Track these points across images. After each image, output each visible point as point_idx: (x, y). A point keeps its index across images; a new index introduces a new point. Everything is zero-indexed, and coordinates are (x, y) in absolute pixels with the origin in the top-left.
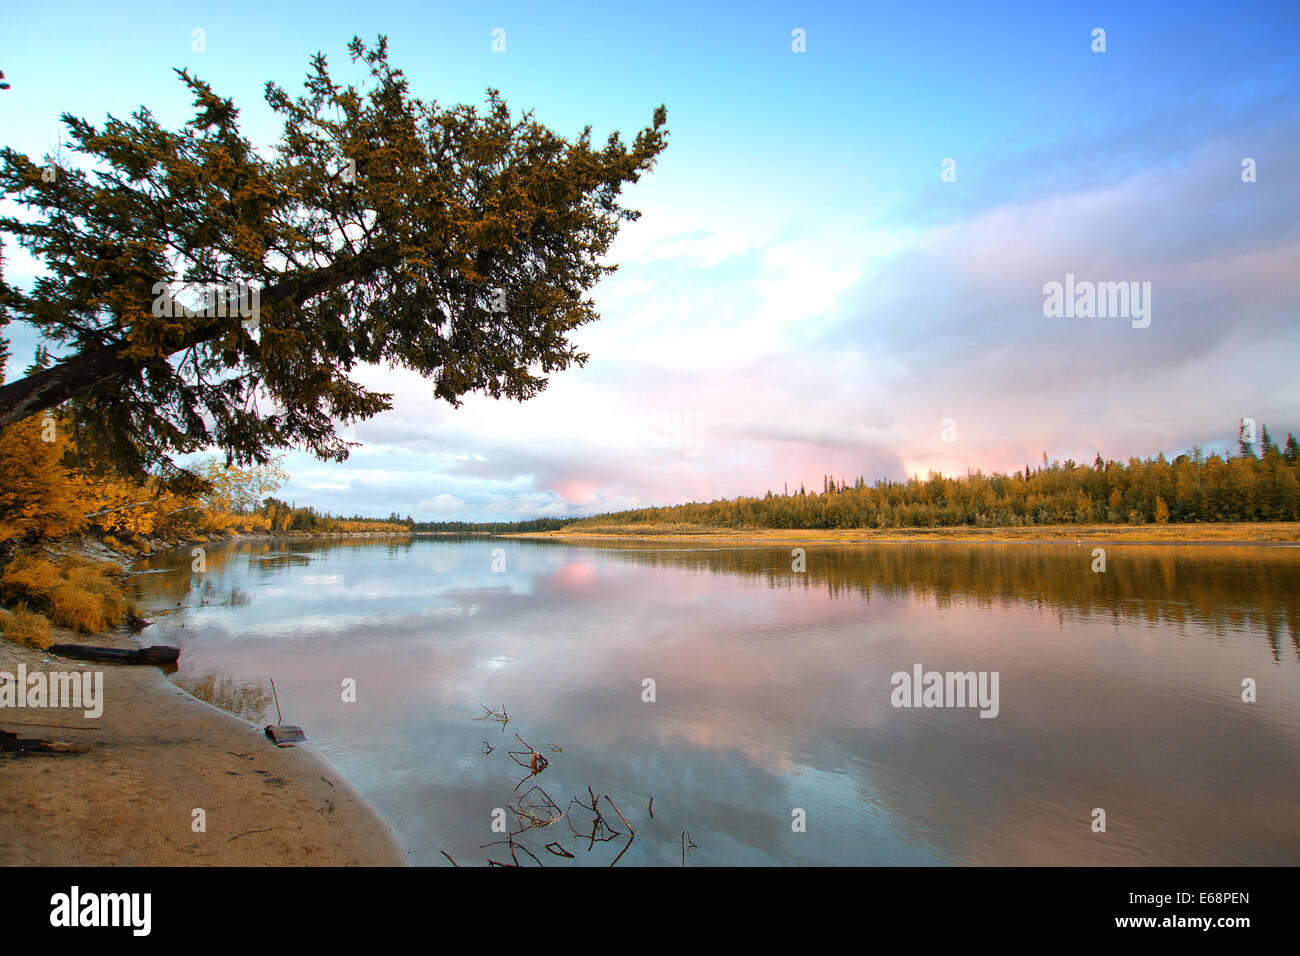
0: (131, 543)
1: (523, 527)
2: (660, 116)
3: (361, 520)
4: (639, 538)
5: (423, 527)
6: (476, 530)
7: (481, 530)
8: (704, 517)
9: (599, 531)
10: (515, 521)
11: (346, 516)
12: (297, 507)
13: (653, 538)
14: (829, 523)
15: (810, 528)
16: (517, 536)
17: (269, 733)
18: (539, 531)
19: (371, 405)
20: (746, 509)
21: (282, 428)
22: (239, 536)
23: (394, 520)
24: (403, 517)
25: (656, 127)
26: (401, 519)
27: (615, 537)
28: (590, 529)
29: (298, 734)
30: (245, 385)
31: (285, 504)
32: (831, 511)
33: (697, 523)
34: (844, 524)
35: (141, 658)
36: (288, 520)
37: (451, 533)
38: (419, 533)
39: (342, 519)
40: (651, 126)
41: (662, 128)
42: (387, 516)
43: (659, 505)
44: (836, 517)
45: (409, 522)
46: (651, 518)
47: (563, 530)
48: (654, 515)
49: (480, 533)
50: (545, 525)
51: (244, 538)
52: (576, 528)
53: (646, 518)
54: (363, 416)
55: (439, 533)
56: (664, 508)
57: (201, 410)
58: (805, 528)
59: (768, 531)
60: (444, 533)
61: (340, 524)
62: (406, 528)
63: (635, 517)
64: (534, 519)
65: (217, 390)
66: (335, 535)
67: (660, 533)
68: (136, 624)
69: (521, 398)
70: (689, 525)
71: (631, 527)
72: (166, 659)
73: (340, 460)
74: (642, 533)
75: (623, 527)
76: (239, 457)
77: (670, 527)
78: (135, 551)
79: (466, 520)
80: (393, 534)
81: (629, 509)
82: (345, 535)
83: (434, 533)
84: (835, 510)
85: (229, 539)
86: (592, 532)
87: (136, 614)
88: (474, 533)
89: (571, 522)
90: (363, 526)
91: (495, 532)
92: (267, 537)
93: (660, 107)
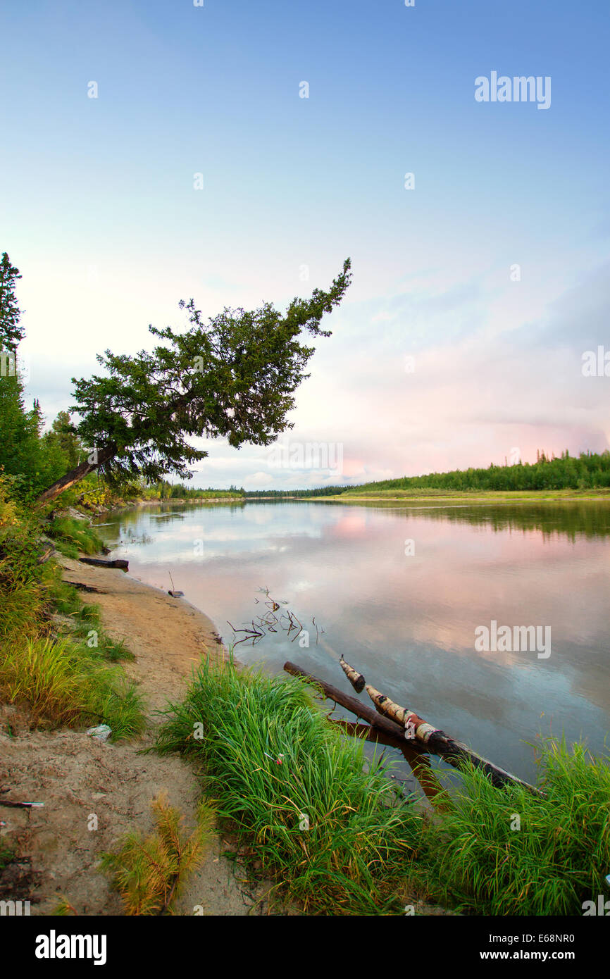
0: (89, 508)
1: (316, 493)
2: (347, 265)
3: (212, 491)
4: (395, 499)
5: (251, 494)
6: (285, 495)
7: (289, 495)
8: (441, 483)
9: (367, 495)
10: (310, 489)
11: (204, 488)
12: (174, 484)
13: (405, 499)
14: (538, 486)
15: (523, 490)
16: (311, 499)
17: (170, 593)
18: (328, 495)
19: (200, 455)
20: (473, 477)
21: (166, 465)
22: (143, 502)
23: (232, 490)
24: (238, 488)
25: (345, 272)
26: (237, 489)
27: (378, 499)
28: (361, 493)
29: (181, 593)
30: (151, 449)
31: (167, 482)
32: (540, 477)
33: (437, 488)
34: (550, 486)
35: (113, 565)
36: (170, 492)
37: (269, 498)
38: (249, 499)
39: (201, 490)
40: (343, 271)
41: (349, 272)
42: (229, 488)
43: (410, 475)
44: (544, 481)
45: (242, 492)
46: (404, 486)
47: (343, 494)
48: (406, 483)
49: (287, 498)
50: (331, 491)
51: (146, 503)
52: (352, 493)
53: (400, 485)
54: (197, 460)
55: (262, 498)
56: (413, 478)
57: (136, 461)
58: (519, 489)
59: (491, 493)
60: (265, 498)
61: (200, 493)
62: (240, 495)
63: (393, 484)
64: (323, 487)
65: (140, 453)
66: (197, 501)
67: (409, 496)
68: (105, 551)
69: (266, 444)
70: (431, 490)
71: (389, 492)
72: (123, 565)
73: (189, 478)
74: (397, 496)
75: (384, 492)
76: (152, 480)
77: (416, 491)
78: (92, 513)
79: (278, 489)
80: (232, 500)
81: (388, 479)
82: (204, 501)
83: (258, 498)
84: (543, 476)
85: (138, 505)
86: (362, 496)
87: (104, 546)
88: (284, 498)
89: (348, 489)
90: (214, 494)
91: (299, 497)
92: (158, 503)
93: (346, 259)
